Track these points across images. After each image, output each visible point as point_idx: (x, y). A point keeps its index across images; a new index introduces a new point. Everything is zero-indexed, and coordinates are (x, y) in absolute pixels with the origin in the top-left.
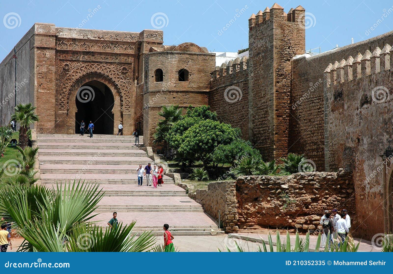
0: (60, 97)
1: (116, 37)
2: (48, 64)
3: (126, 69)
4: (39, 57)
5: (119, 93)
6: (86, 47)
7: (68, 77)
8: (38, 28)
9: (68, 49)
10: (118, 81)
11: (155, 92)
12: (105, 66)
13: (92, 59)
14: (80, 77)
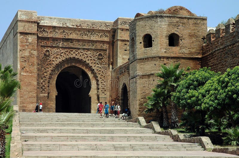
0: (42, 81)
1: (92, 25)
2: (30, 49)
3: (102, 55)
4: (22, 42)
5: (95, 77)
6: (65, 35)
7: (49, 62)
8: (21, 15)
9: (49, 36)
10: (95, 66)
11: (143, 59)
12: (82, 52)
13: (71, 45)
14: (60, 62)
